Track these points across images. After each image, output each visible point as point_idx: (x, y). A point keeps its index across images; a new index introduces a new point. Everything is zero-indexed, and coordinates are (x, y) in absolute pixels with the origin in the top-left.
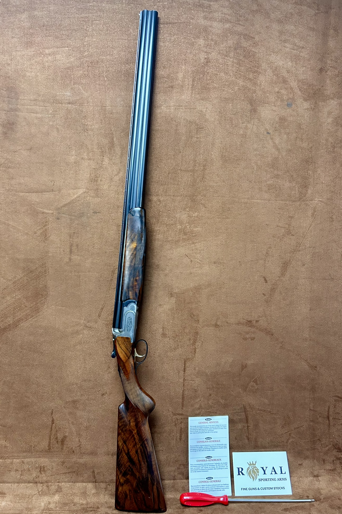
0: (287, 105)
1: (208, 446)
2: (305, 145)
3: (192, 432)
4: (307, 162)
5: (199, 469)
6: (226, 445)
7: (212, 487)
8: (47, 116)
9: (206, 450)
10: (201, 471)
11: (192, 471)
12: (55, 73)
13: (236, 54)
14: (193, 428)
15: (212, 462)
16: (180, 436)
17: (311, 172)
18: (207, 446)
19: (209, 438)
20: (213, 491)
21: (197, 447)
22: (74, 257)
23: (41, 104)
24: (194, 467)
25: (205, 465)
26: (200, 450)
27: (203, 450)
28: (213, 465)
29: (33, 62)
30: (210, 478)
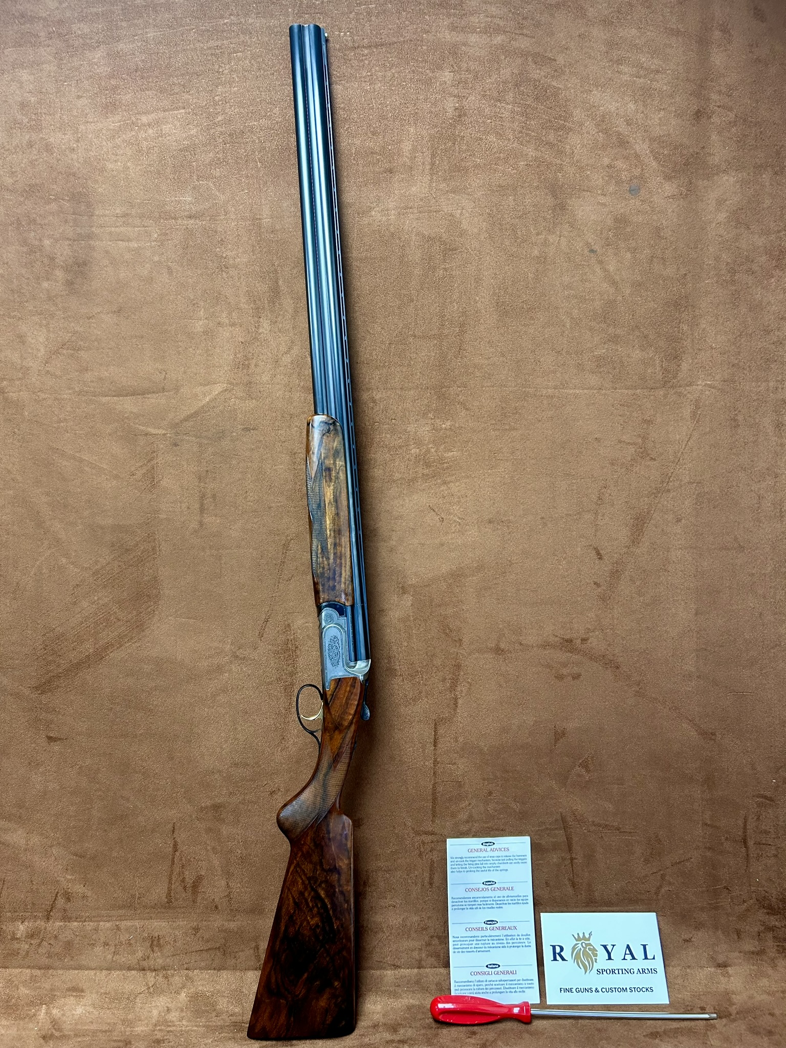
0: (630, 191)
1: (489, 899)
2: (670, 271)
3: (454, 870)
4: (677, 305)
5: (470, 946)
6: (527, 898)
7: (498, 985)
8: (149, 244)
9: (484, 906)
10: (475, 950)
11: (456, 950)
12: (160, 161)
13: (519, 94)
14: (457, 861)
15: (497, 933)
16: (431, 878)
17: (685, 328)
18: (486, 899)
19: (490, 883)
20: (501, 993)
21: (466, 900)
22: (207, 519)
23: (137, 221)
24: (459, 943)
25: (483, 938)
26: (471, 907)
27: (479, 907)
28: (499, 940)
29: (118, 141)
30: (494, 966)
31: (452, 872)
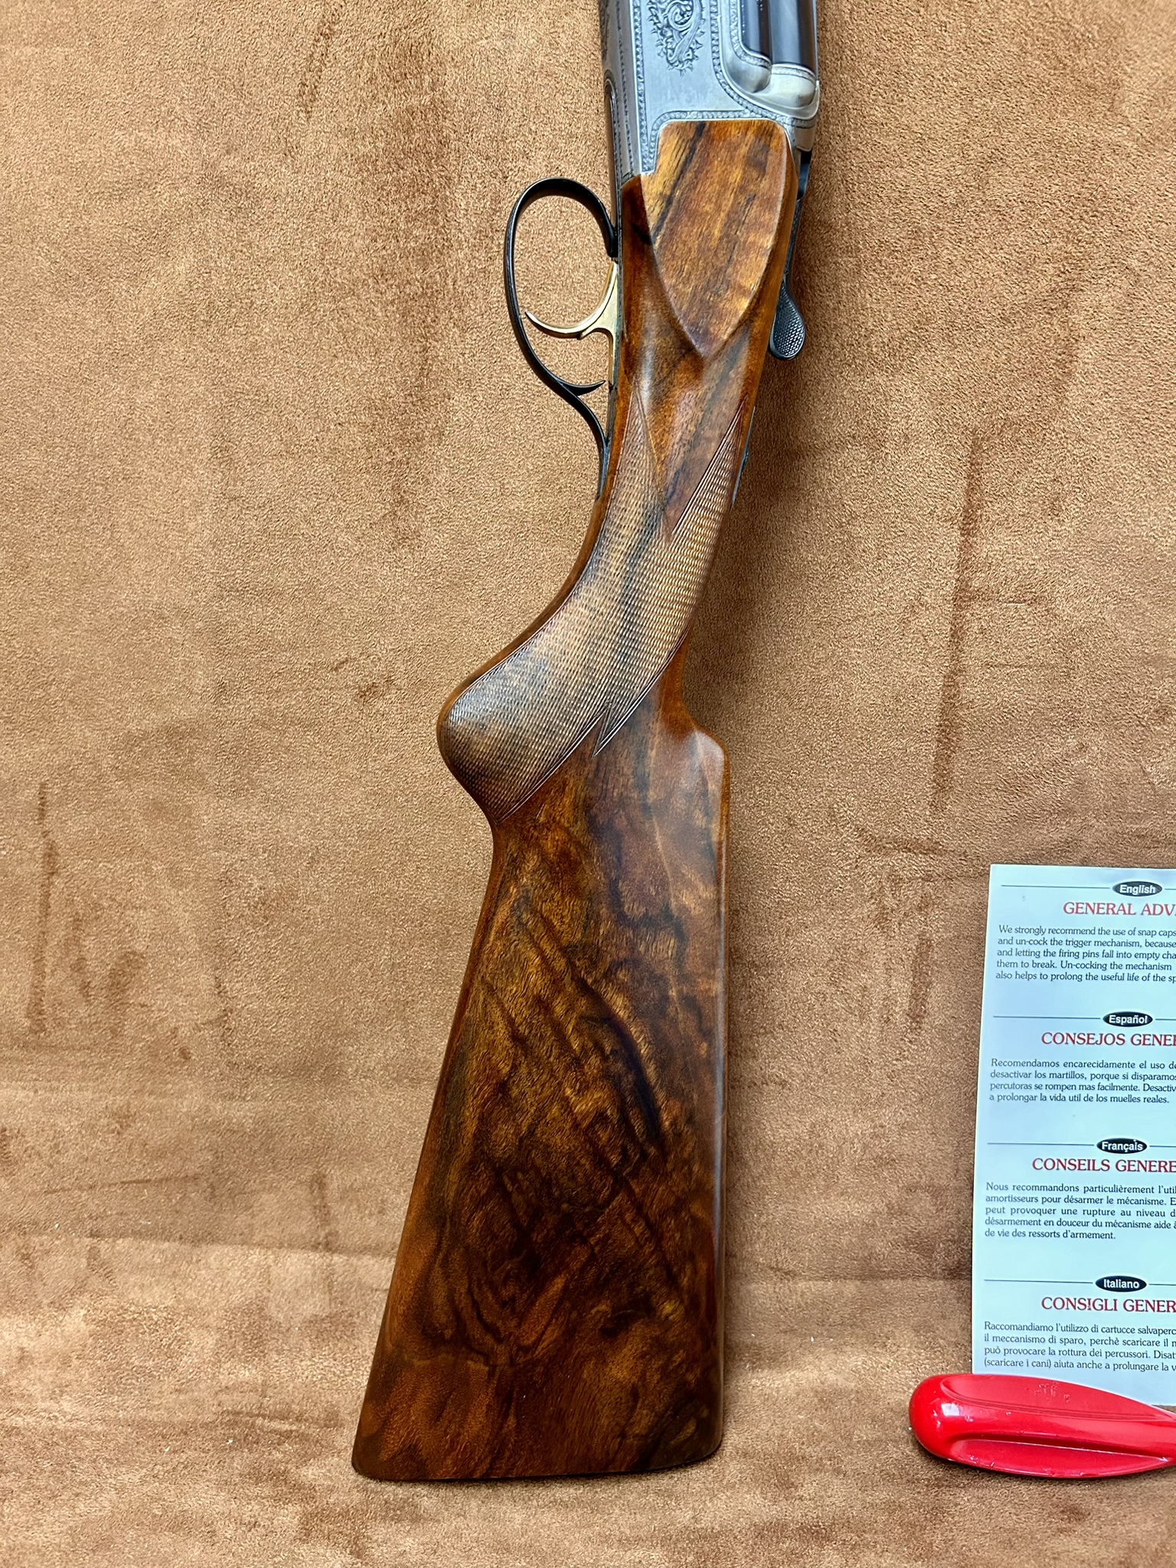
1: (1121, 1072)
3: (1006, 971)
5: (1044, 1218)
7: (1134, 1343)
9: (1102, 1094)
10: (1061, 1230)
11: (996, 1229)
14: (1021, 942)
15: (1142, 1179)
16: (918, 998)
18: (1112, 1071)
19: (1129, 1020)
20: (1143, 1368)
21: (1041, 1070)
24: (1008, 1205)
25: (1089, 1195)
26: (1057, 1092)
27: (1084, 1093)
28: (1150, 1202)
30: (1124, 1285)
31: (999, 976)
